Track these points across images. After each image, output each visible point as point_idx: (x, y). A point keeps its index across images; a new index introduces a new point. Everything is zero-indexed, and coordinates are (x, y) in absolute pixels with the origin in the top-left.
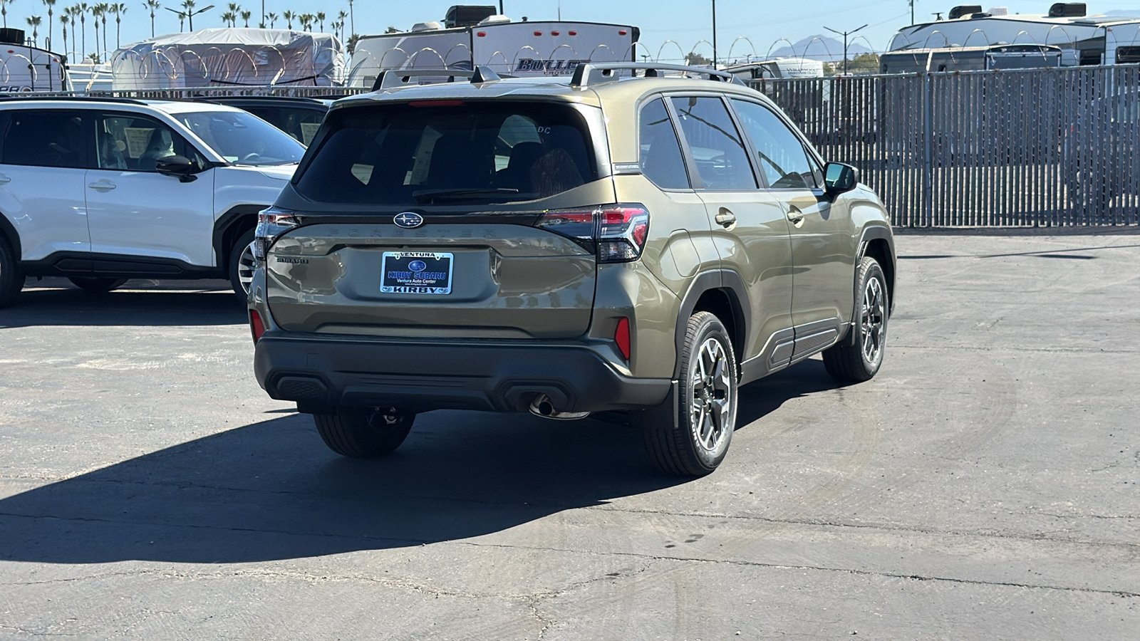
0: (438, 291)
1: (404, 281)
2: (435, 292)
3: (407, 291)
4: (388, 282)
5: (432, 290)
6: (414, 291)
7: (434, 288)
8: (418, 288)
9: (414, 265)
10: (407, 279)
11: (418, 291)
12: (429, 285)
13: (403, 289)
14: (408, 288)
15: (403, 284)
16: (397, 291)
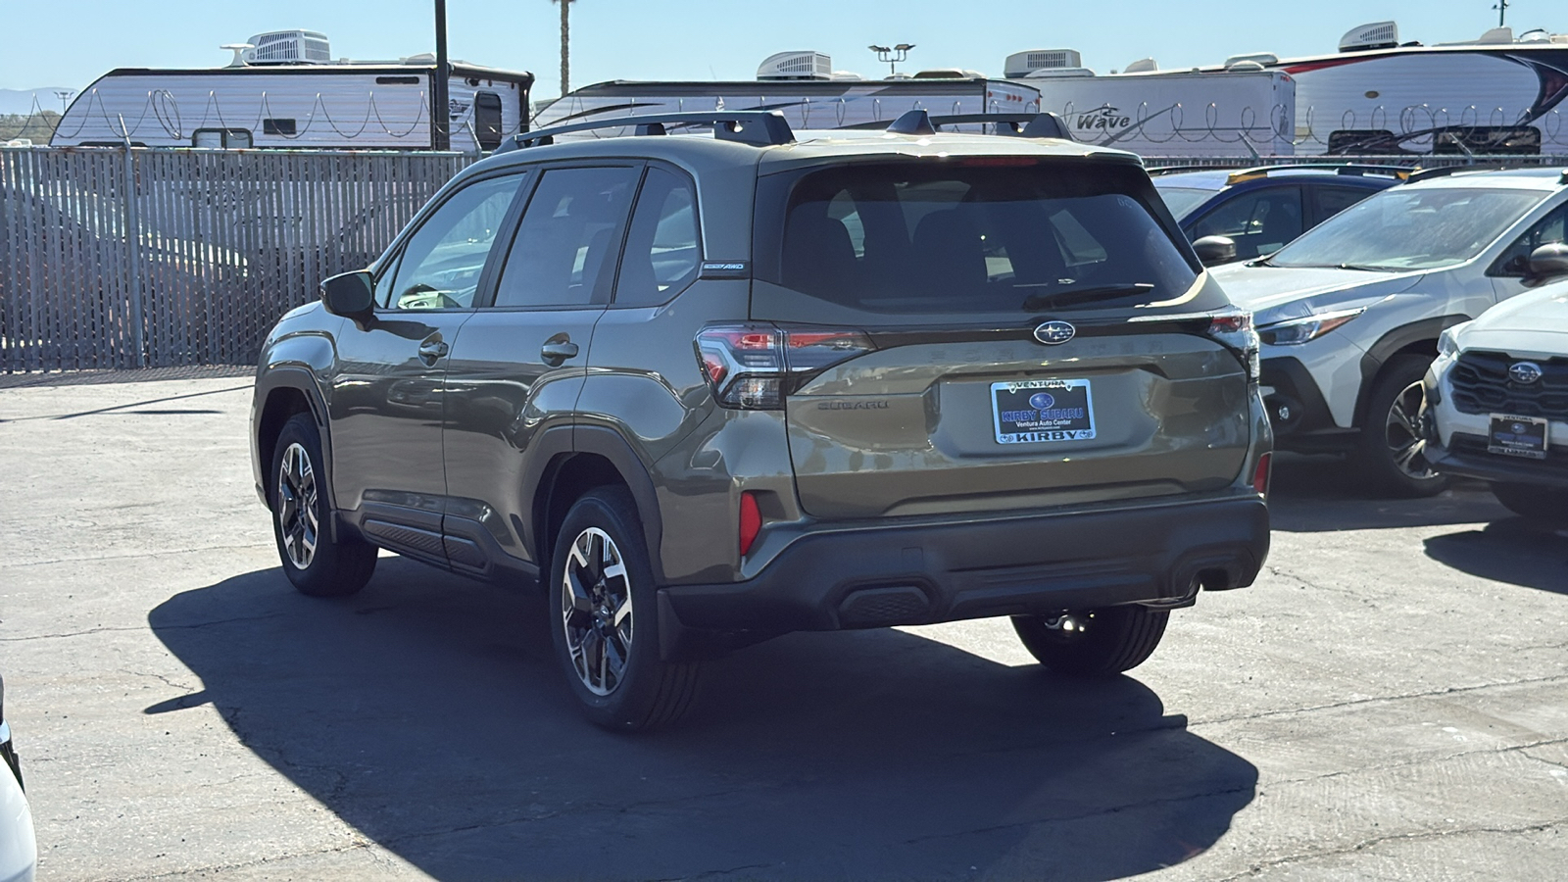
0: (1079, 435)
1: (1027, 424)
2: (1075, 438)
3: (1036, 440)
4: (1007, 428)
5: (1070, 434)
6: (1046, 437)
7: (1073, 432)
8: (1050, 433)
9: (1038, 399)
10: (1031, 421)
11: (1050, 437)
12: (1064, 427)
13: (1028, 436)
14: (1035, 434)
15: (1026, 430)
16: (1022, 441)
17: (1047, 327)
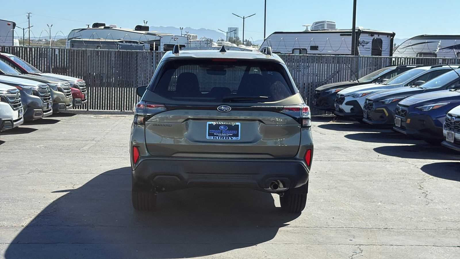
0: (234, 138)
1: (218, 134)
2: (233, 139)
3: (220, 139)
4: (210, 135)
5: (231, 138)
6: (223, 138)
7: (232, 137)
8: (225, 137)
9: (222, 127)
10: (219, 133)
11: (225, 138)
12: (230, 136)
13: (217, 137)
14: (220, 137)
15: (217, 136)
16: (215, 139)
17: (222, 107)
